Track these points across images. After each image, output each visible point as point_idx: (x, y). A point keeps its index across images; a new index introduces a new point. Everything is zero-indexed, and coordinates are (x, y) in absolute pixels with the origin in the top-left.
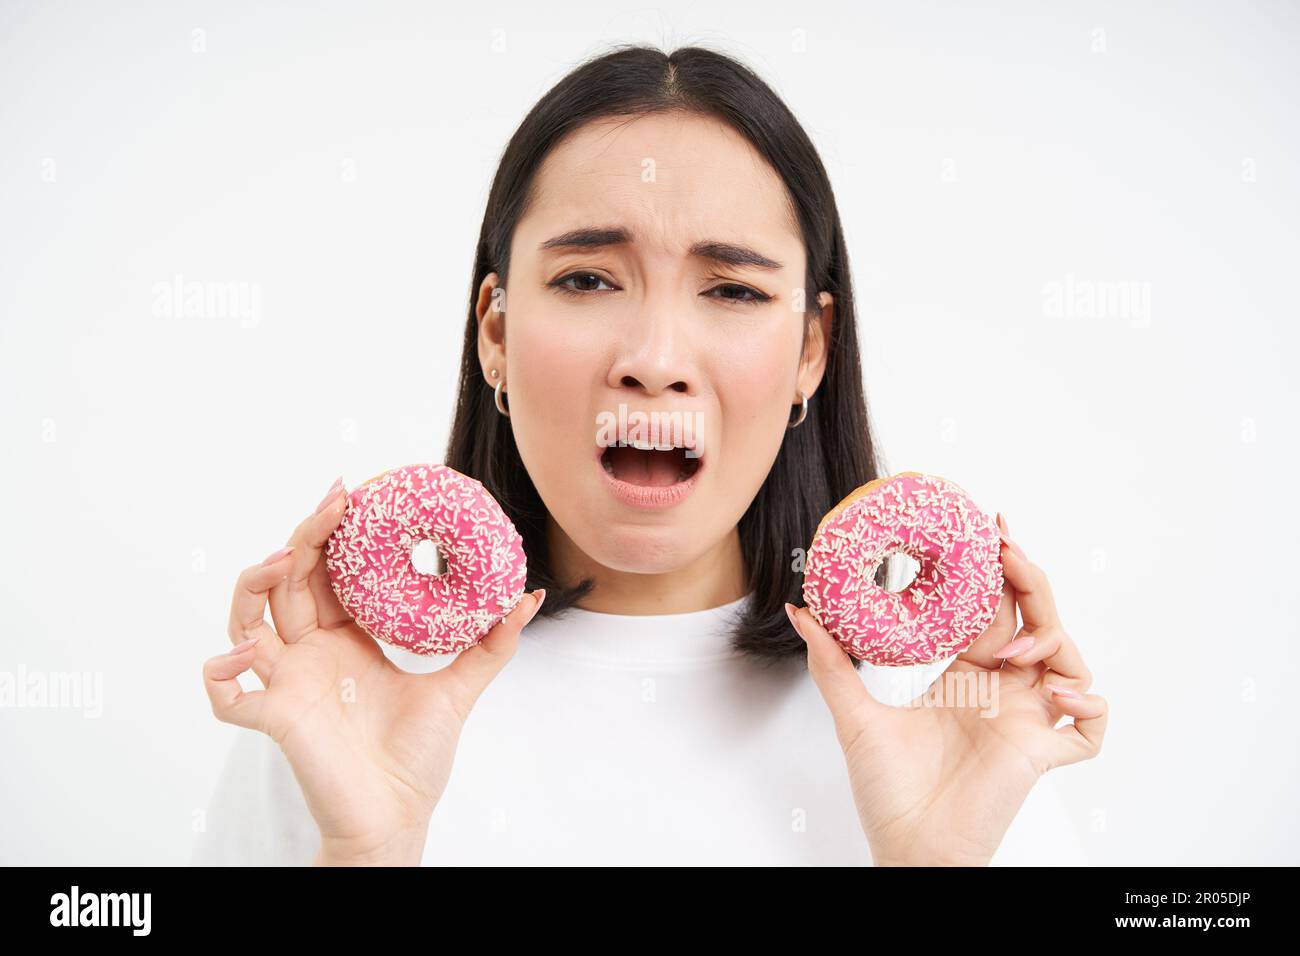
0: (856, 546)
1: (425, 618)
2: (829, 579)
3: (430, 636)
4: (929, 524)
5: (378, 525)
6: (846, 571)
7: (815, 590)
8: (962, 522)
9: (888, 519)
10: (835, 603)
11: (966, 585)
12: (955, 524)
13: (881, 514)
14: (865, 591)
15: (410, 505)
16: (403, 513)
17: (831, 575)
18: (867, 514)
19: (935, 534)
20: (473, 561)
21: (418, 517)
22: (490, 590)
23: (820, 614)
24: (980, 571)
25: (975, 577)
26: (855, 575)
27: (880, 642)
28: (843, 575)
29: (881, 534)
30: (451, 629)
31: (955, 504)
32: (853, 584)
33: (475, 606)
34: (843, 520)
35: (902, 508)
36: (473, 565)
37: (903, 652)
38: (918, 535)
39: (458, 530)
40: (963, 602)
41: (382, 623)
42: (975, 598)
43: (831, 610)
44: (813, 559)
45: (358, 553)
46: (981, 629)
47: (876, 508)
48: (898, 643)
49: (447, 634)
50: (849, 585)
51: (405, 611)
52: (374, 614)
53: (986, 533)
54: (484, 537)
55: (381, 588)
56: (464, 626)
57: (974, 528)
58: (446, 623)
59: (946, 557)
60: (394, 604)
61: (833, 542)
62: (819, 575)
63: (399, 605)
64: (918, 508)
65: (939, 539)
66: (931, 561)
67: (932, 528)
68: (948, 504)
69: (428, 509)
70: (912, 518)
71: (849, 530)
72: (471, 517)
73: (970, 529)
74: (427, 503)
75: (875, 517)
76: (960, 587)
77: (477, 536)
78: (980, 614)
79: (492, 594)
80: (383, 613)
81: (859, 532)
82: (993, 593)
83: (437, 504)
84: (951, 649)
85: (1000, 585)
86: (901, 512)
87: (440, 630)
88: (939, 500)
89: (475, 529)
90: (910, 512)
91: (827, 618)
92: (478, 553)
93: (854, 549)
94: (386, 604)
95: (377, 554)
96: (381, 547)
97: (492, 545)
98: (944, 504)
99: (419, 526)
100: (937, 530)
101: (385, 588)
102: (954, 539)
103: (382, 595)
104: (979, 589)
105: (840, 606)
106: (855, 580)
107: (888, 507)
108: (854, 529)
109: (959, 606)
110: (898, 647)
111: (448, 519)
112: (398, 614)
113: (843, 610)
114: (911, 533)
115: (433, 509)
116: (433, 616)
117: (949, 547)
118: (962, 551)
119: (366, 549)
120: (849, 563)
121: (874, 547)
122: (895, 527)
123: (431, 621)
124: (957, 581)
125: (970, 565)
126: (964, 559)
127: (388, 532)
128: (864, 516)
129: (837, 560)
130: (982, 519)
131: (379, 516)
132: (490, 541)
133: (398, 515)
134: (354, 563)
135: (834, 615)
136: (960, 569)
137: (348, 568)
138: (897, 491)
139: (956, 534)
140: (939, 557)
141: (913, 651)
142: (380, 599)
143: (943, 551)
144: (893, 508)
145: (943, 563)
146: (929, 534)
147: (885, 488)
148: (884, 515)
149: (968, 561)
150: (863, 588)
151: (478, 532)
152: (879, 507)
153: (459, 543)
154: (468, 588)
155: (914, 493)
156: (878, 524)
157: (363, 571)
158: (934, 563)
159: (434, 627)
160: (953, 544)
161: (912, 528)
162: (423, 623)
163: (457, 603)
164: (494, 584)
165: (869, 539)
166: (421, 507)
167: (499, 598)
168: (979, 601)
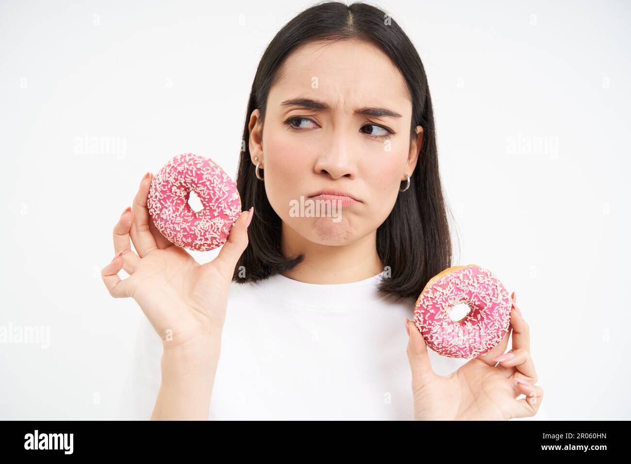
0: (446, 297)
1: (193, 228)
2: (430, 311)
3: (198, 237)
4: (482, 292)
5: (161, 185)
6: (439, 308)
7: (421, 315)
8: (497, 293)
9: (463, 286)
10: (430, 322)
11: (493, 324)
12: (494, 294)
13: (461, 283)
14: (445, 319)
15: (173, 171)
16: (171, 176)
17: (431, 309)
18: (454, 282)
19: (484, 297)
20: (206, 193)
21: (177, 176)
22: (218, 207)
23: (421, 327)
24: (501, 319)
25: (498, 321)
26: (443, 311)
27: (448, 345)
28: (437, 310)
29: (459, 293)
30: (206, 231)
31: (496, 284)
32: (441, 315)
33: (213, 217)
34: (442, 283)
35: (471, 282)
36: (207, 195)
37: (457, 351)
38: (476, 296)
39: (196, 179)
40: (490, 332)
41: (176, 235)
42: (496, 331)
43: (427, 326)
44: (423, 299)
45: (157, 201)
46: (494, 346)
47: (458, 280)
48: (455, 347)
49: (205, 234)
50: (439, 315)
51: (184, 227)
52: (171, 231)
53: (506, 300)
54: (209, 180)
55: (171, 217)
56: (211, 228)
57: (503, 297)
58: (203, 228)
59: (487, 309)
60: (178, 224)
61: (435, 293)
62: (425, 308)
63: (181, 224)
64: (478, 283)
65: (485, 300)
66: (479, 310)
67: (483, 294)
68: (493, 284)
69: (181, 171)
70: (475, 288)
71: (444, 289)
72: (201, 171)
73: (500, 297)
74: (180, 169)
75: (458, 284)
76: (490, 325)
77: (206, 180)
78: (496, 339)
79: (220, 209)
80: (175, 230)
81: (449, 291)
82: (504, 329)
83: (184, 168)
84: (479, 353)
85: (508, 326)
86: (470, 284)
87: (201, 233)
88: (489, 281)
89: (204, 177)
90: (475, 284)
91: (424, 329)
92: (208, 189)
93: (445, 298)
94: (175, 225)
95: (164, 200)
96: (165, 196)
97: (214, 183)
98: (490, 283)
99: (179, 181)
100: (486, 295)
101: (173, 217)
102: (493, 301)
103: (172, 220)
104: (499, 327)
105: (432, 324)
106: (442, 313)
107: (464, 281)
108: (446, 288)
109: (488, 333)
110: (455, 348)
111: (191, 175)
112: (181, 229)
113: (434, 326)
114: (473, 295)
115: (183, 171)
116: (196, 226)
117: (489, 304)
118: (496, 307)
119: (159, 199)
120: (441, 304)
121: (454, 299)
122: (466, 290)
123: (196, 229)
124: (490, 321)
125: (497, 315)
126: (495, 311)
127: (166, 187)
128: (453, 283)
129: (436, 302)
130: (506, 293)
131: (161, 180)
132: (212, 182)
133: (169, 177)
134: (157, 207)
135: (428, 328)
136: (492, 316)
137: (155, 211)
138: (470, 274)
139: (494, 299)
140: (483, 308)
141: (461, 351)
142: (172, 223)
143: (486, 306)
144: (467, 281)
145: (485, 312)
146: (481, 297)
147: (464, 271)
148: (462, 284)
149: (497, 312)
150: (445, 318)
151: (206, 178)
152: (460, 280)
153: (198, 185)
154: (209, 208)
155: (478, 276)
156: (459, 288)
157: (161, 210)
158: (480, 311)
159: (198, 231)
160: (492, 303)
161: (474, 292)
162: (192, 231)
163: (206, 217)
164: (220, 203)
165: (453, 294)
166: (177, 171)
167: (224, 210)
168: (497, 332)
